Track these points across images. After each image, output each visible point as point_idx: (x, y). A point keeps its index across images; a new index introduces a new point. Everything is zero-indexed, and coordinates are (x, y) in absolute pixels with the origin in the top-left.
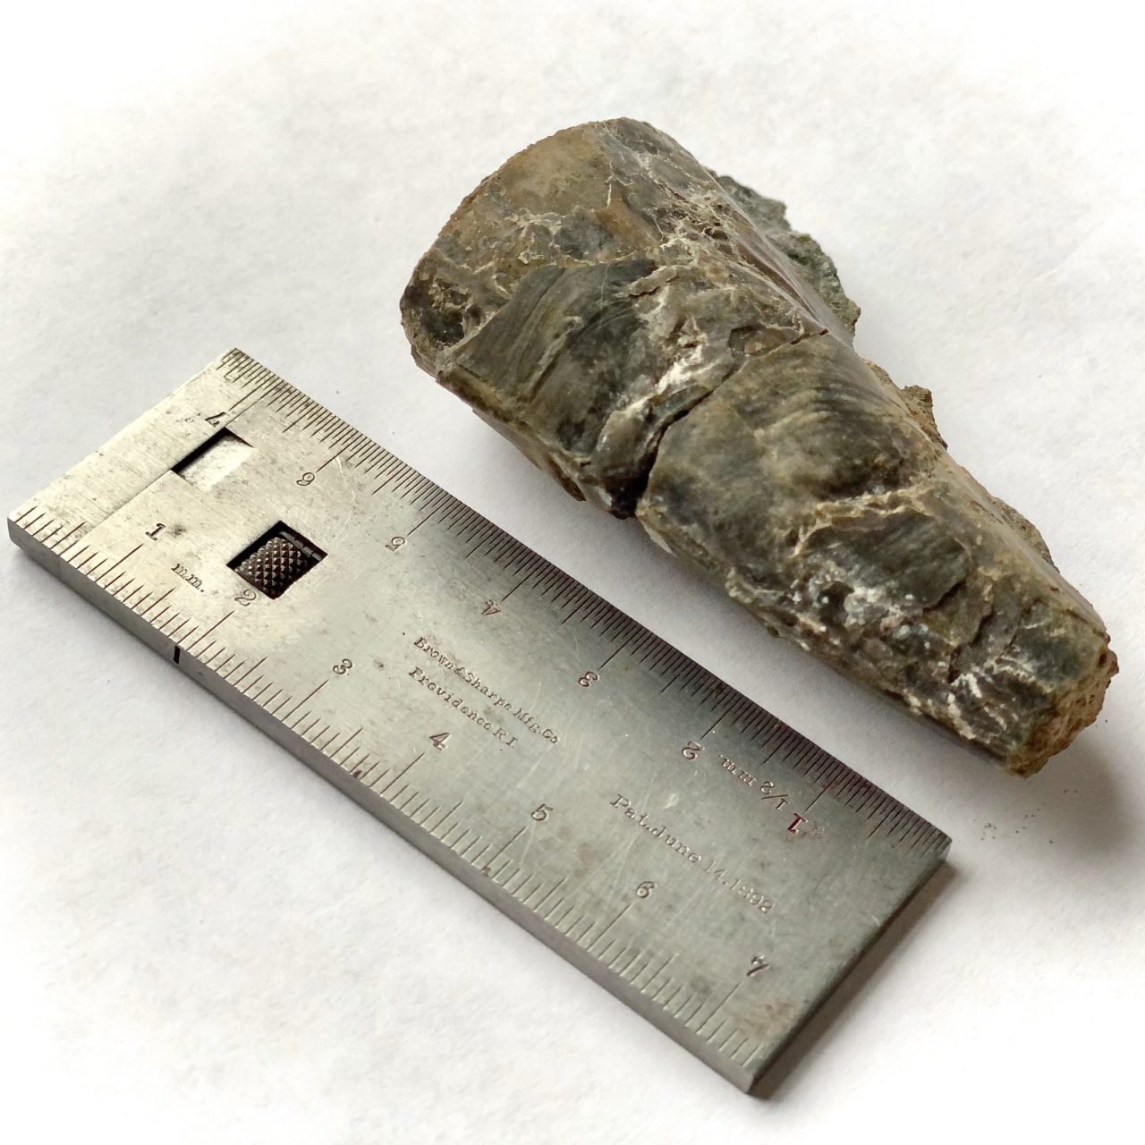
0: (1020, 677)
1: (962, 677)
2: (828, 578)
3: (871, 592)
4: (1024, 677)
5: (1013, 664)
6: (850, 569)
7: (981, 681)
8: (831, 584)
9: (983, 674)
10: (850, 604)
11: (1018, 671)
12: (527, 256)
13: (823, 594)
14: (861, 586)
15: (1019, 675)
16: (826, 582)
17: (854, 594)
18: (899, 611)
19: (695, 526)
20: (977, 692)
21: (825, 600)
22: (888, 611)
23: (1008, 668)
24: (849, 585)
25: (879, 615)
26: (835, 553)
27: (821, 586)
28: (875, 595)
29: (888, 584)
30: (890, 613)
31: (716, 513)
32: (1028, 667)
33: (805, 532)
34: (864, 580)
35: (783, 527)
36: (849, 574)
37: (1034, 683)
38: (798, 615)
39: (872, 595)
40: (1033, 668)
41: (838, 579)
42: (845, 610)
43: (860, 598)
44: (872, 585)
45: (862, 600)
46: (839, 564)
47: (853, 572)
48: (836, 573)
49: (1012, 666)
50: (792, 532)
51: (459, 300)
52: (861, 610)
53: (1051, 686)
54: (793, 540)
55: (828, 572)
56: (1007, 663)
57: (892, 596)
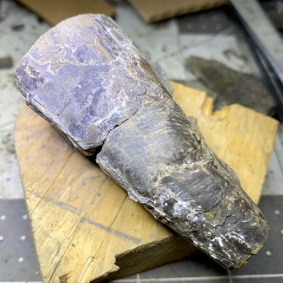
0: (239, 241)
1: (216, 238)
2: (168, 196)
3: (185, 203)
4: (240, 241)
5: (237, 236)
6: (177, 193)
7: (223, 240)
8: (169, 198)
9: (224, 238)
10: (176, 207)
11: (238, 238)
12: (63, 60)
13: (166, 202)
14: (181, 200)
15: (238, 240)
16: (167, 198)
17: (178, 203)
18: (195, 211)
19: (118, 169)
20: (221, 244)
21: (166, 204)
22: (190, 211)
23: (234, 237)
24: (176, 199)
25: (187, 212)
26: (171, 187)
27: (165, 199)
28: (186, 204)
29: (191, 201)
30: (191, 212)
31: (127, 166)
32: (242, 237)
33: (161, 177)
34: (182, 198)
35: (152, 174)
36: (176, 195)
37: (244, 244)
38: (155, 208)
39: (185, 204)
40: (244, 238)
41: (172, 197)
42: (173, 209)
43: (180, 205)
44: (185, 201)
45: (181, 206)
46: (173, 191)
47: (178, 194)
48: (171, 194)
49: (236, 236)
50: (155, 177)
51: (36, 74)
52: (180, 209)
53: (250, 245)
54: (155, 180)
55: (168, 194)
56: (234, 235)
57: (193, 205)
